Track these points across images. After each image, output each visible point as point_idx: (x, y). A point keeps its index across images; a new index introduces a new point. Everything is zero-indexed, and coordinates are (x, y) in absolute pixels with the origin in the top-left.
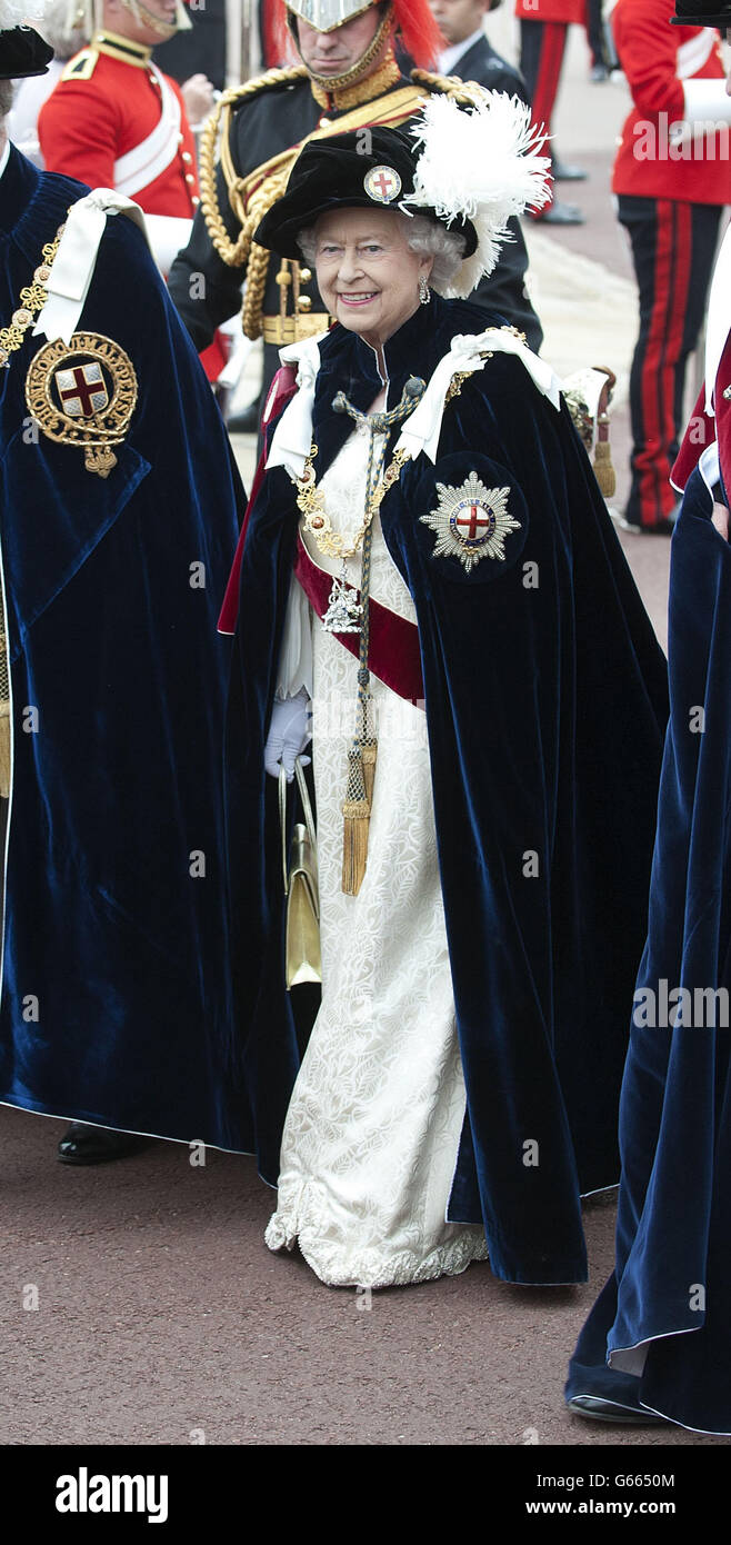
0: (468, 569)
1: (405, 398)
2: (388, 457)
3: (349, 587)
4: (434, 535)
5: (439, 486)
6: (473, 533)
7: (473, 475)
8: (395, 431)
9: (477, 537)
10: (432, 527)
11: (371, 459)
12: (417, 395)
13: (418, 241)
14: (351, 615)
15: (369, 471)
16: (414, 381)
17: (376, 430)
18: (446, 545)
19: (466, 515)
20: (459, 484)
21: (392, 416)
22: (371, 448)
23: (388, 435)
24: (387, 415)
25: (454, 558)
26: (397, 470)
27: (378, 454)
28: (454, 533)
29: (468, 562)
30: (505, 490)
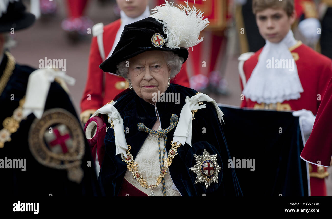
0: (207, 187)
1: (171, 122)
2: (168, 147)
6: (209, 173)
7: (205, 150)
8: (170, 136)
9: (210, 175)
10: (194, 172)
11: (160, 148)
12: (176, 122)
13: (171, 62)
15: (160, 153)
16: (174, 116)
17: (160, 136)
18: (200, 179)
19: (206, 166)
20: (201, 154)
21: (168, 130)
22: (159, 144)
23: (166, 138)
24: (164, 130)
25: (203, 184)
26: (175, 150)
27: (163, 145)
28: (203, 173)
29: (207, 185)
30: (216, 155)
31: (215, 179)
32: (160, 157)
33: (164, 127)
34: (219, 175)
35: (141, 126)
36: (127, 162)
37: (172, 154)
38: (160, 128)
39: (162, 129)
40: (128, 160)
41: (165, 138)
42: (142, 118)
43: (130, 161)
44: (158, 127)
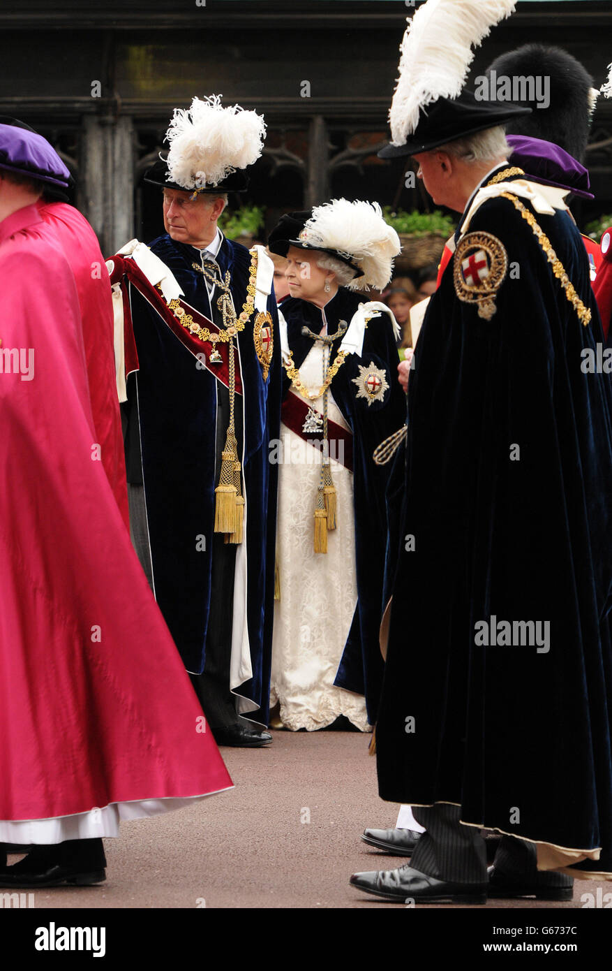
0: (370, 404)
1: (340, 329)
2: (334, 355)
3: (316, 412)
4: (357, 388)
5: (360, 366)
6: (374, 389)
7: (372, 363)
8: (338, 343)
9: (375, 391)
10: (357, 384)
11: (324, 356)
12: (346, 328)
14: (318, 424)
15: (324, 361)
16: (343, 322)
17: (327, 343)
18: (362, 393)
19: (371, 380)
20: (367, 366)
21: (334, 337)
22: (324, 351)
23: (332, 345)
24: (331, 336)
25: (365, 399)
26: (343, 359)
27: (327, 353)
28: (366, 387)
29: (370, 402)
30: (385, 371)
31: (380, 397)
32: (324, 366)
33: (331, 332)
34: (386, 393)
35: (306, 330)
36: (287, 368)
37: (338, 362)
38: (326, 334)
39: (328, 334)
40: (288, 365)
41: (330, 346)
42: (307, 323)
43: (290, 367)
44: (324, 333)
